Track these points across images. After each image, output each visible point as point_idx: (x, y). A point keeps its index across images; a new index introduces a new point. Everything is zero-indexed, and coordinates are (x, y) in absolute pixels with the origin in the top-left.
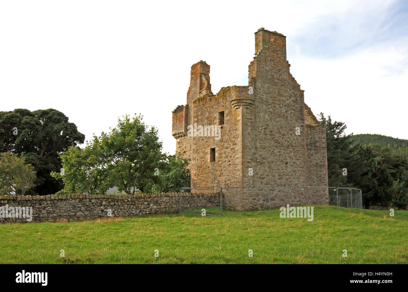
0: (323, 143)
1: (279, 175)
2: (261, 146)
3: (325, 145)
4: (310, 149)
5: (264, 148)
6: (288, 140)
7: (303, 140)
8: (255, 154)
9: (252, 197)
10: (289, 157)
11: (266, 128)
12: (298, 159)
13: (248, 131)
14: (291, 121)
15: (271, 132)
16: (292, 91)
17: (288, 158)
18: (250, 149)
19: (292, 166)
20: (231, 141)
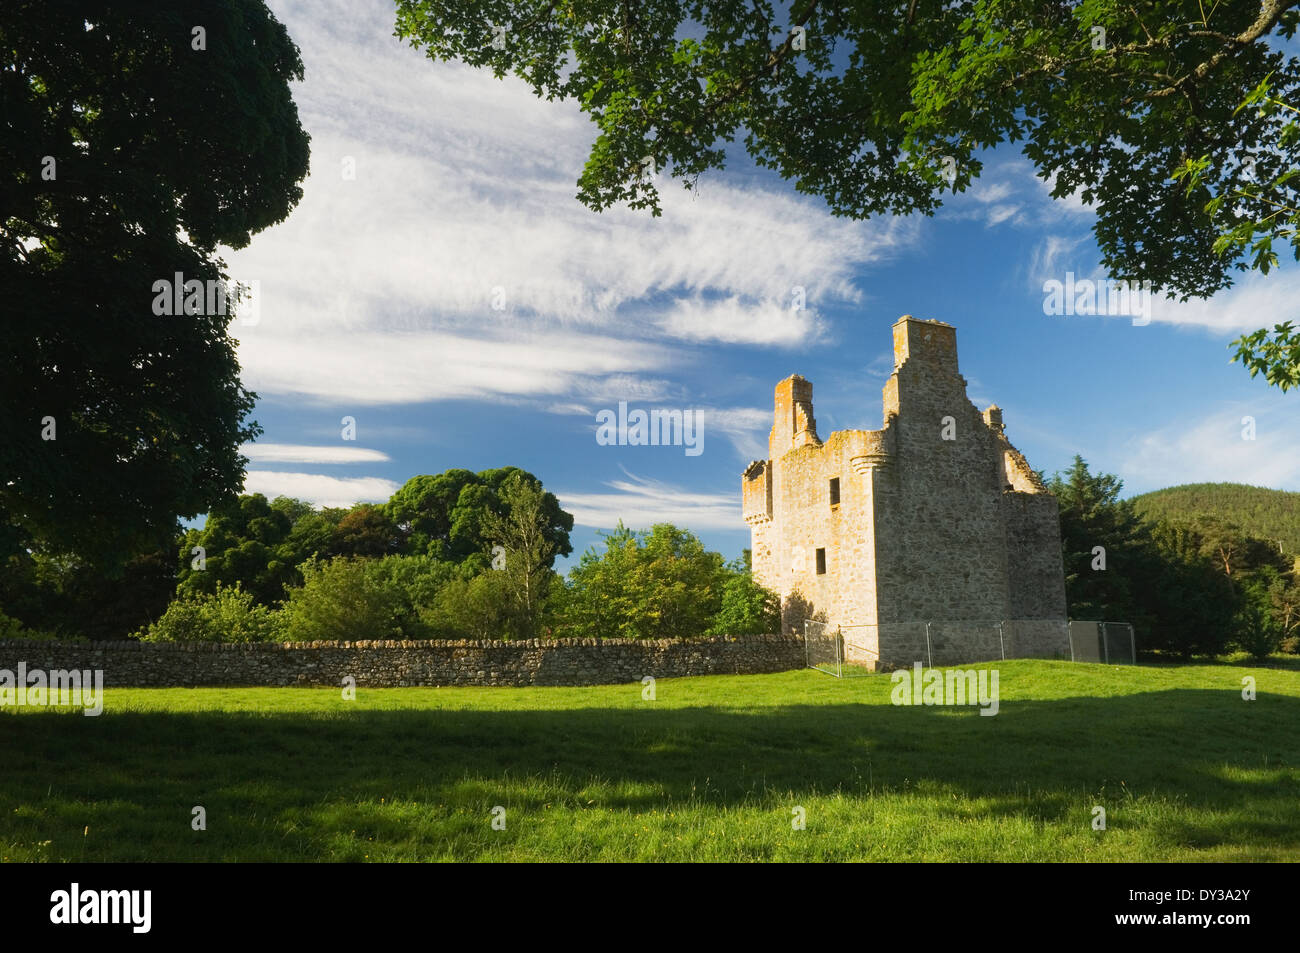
0: (1053, 527)
1: (952, 599)
2: (913, 544)
3: (1056, 532)
4: (1025, 543)
5: (919, 548)
6: (969, 529)
7: (999, 528)
8: (900, 559)
9: (898, 641)
10: (971, 562)
11: (922, 509)
12: (991, 567)
13: (885, 517)
14: (973, 491)
15: (932, 515)
16: (973, 433)
17: (968, 564)
18: (891, 551)
19: (978, 580)
20: (854, 535)
